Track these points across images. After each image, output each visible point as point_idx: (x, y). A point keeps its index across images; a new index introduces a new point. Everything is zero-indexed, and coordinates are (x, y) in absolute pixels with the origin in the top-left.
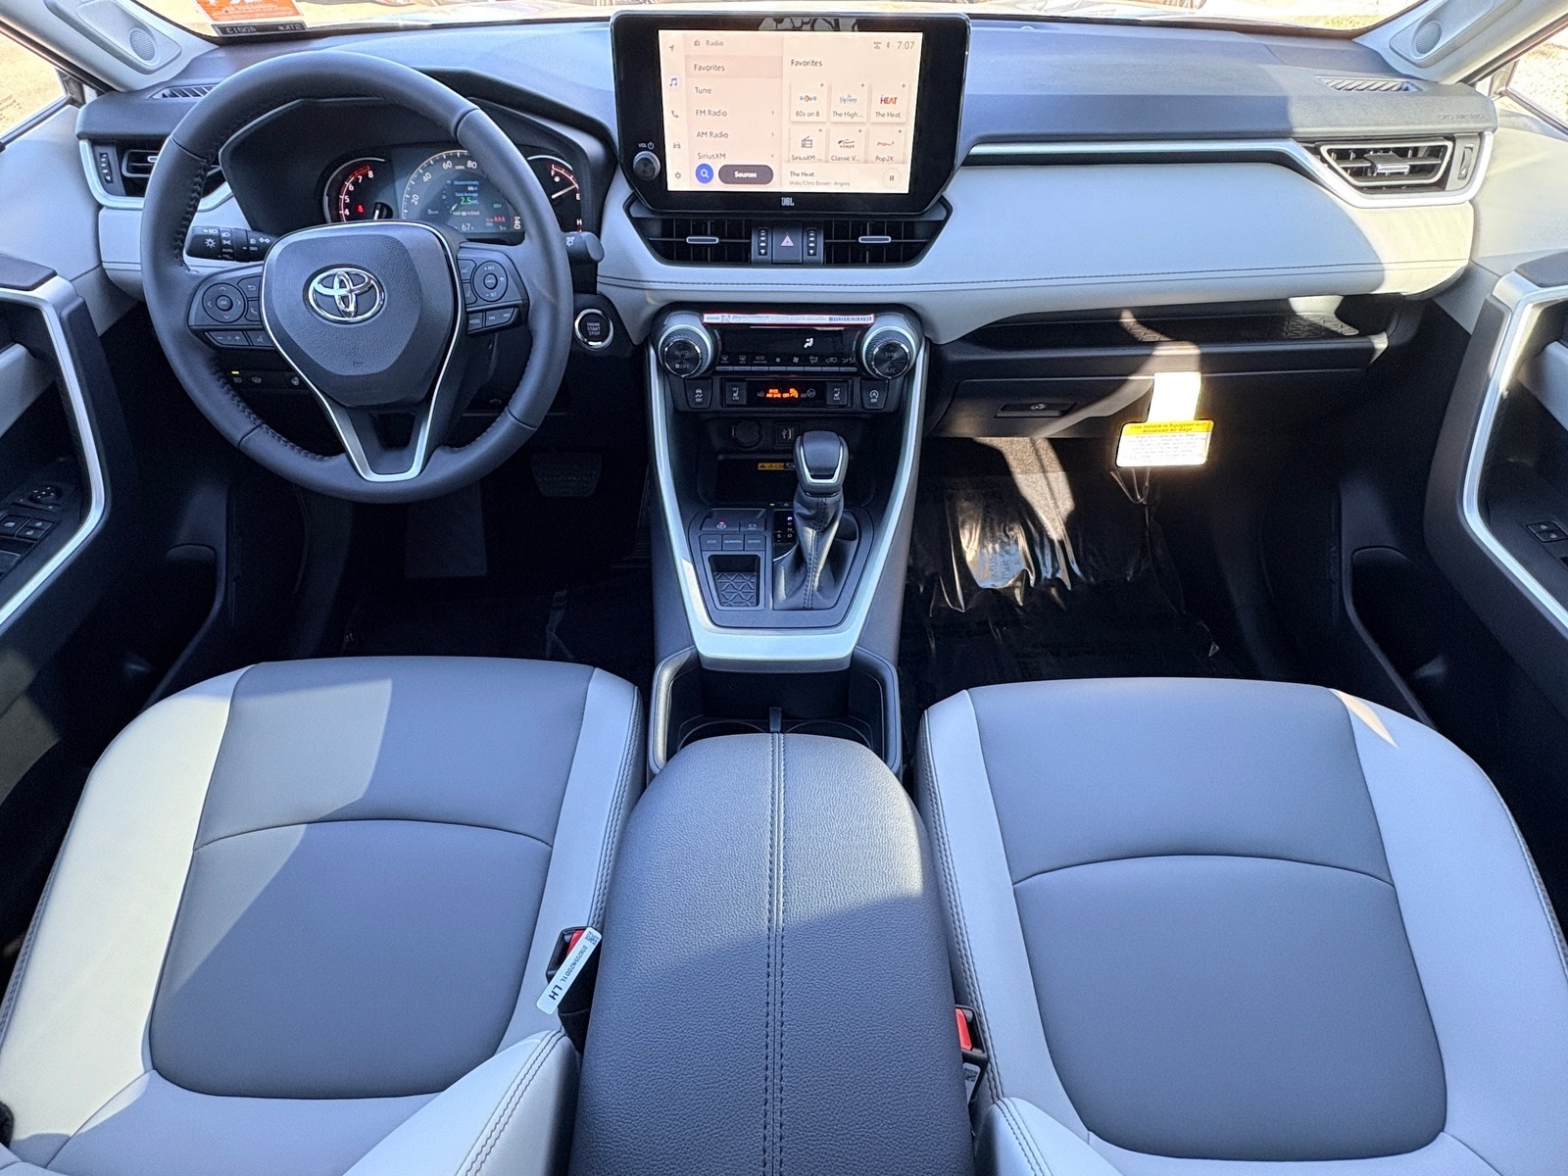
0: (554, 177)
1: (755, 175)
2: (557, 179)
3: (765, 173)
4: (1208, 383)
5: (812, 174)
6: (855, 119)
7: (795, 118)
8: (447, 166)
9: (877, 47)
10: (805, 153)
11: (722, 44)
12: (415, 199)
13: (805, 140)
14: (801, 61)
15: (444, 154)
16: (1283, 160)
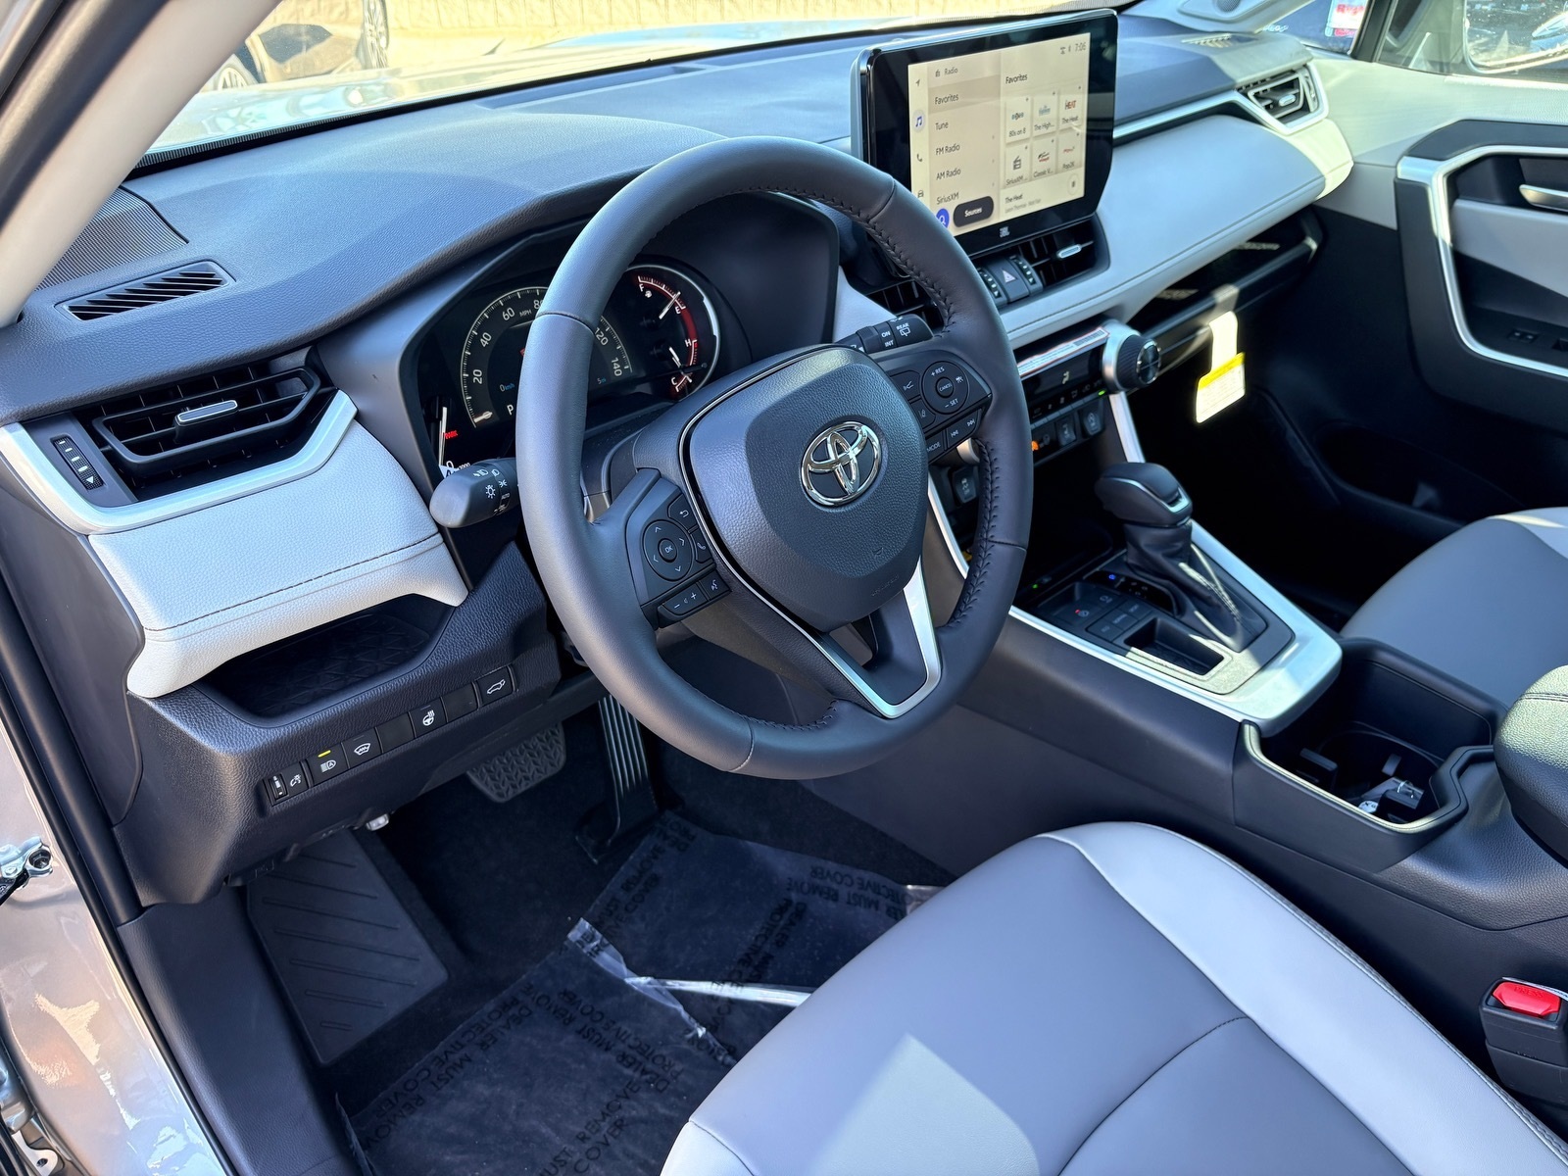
0: (644, 292)
1: (979, 210)
2: (649, 294)
3: (986, 205)
4: (1239, 316)
5: (1021, 197)
6: (1050, 129)
7: (1010, 139)
8: (509, 315)
9: (1063, 53)
10: (1017, 173)
11: (956, 71)
12: (478, 376)
13: (1015, 162)
14: (1012, 77)
15: (500, 300)
16: (1233, 110)
